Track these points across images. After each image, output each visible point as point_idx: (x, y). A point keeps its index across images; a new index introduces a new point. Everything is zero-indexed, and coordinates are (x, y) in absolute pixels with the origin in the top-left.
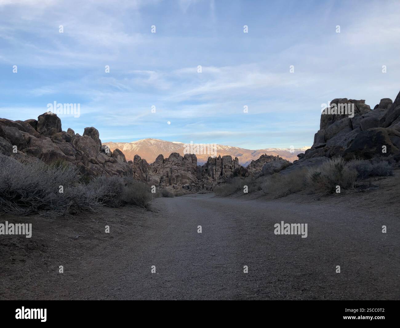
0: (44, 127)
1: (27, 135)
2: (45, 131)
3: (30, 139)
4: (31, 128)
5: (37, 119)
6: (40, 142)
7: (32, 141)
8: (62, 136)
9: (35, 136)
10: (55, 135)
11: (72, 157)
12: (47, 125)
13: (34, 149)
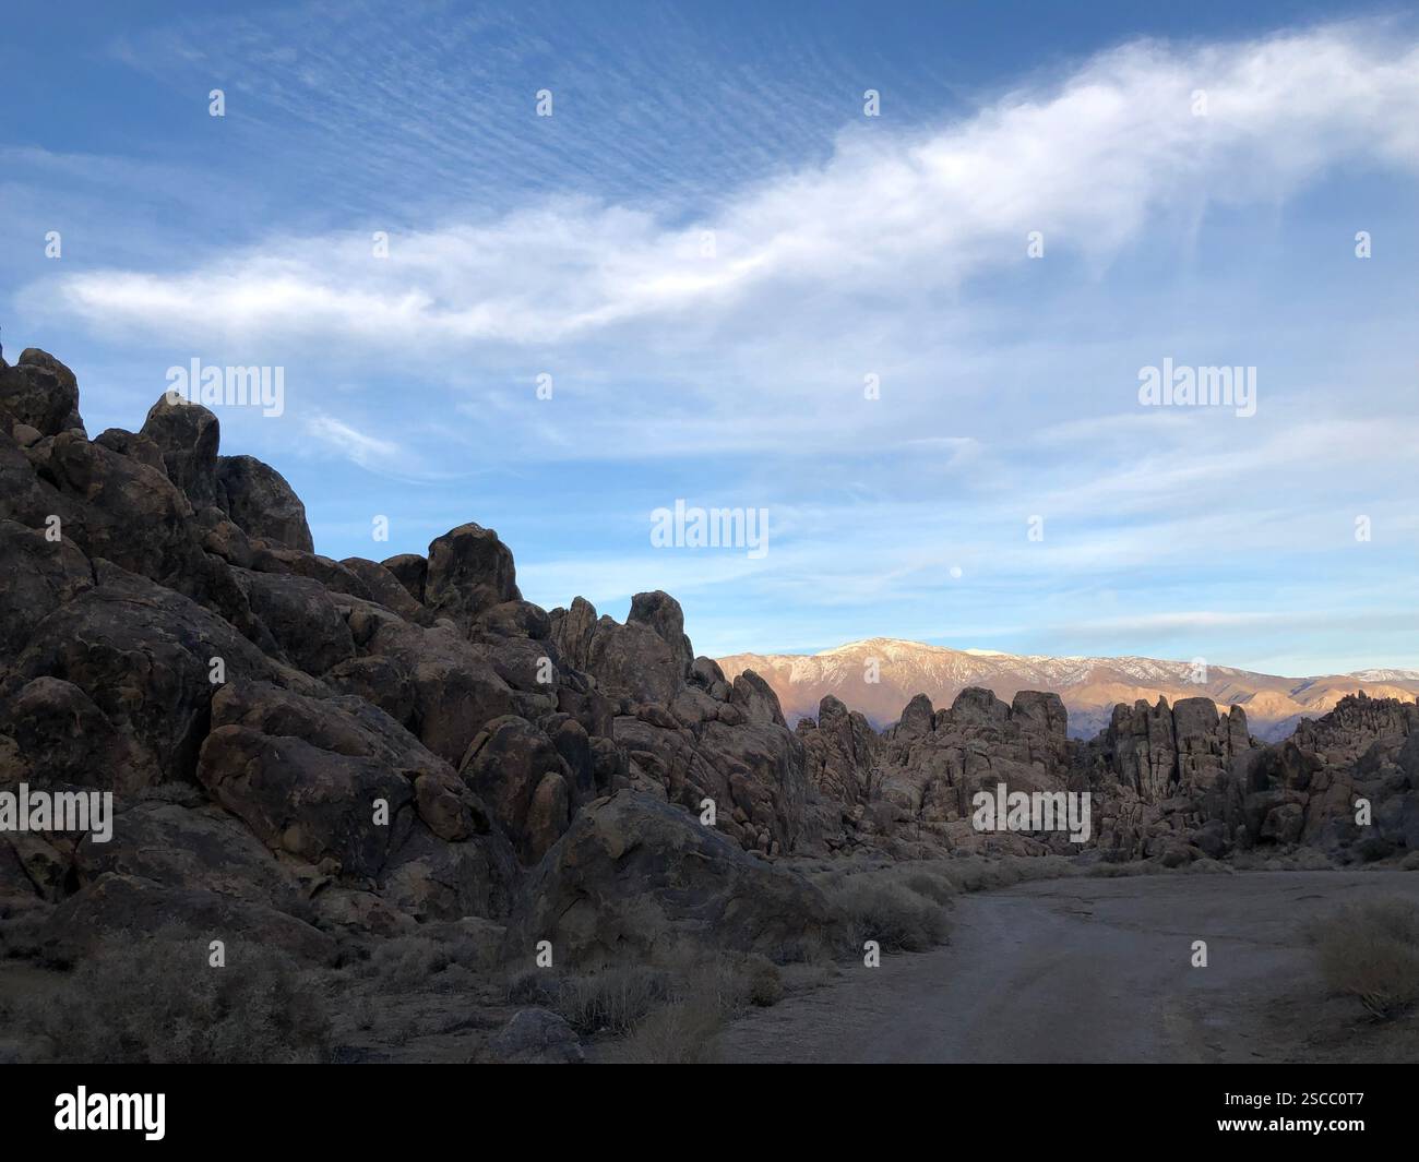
0: (451, 581)
1: (362, 610)
2: (452, 599)
3: (374, 623)
4: (393, 586)
5: (425, 555)
6: (412, 637)
7: (382, 635)
8: (515, 617)
9: (405, 615)
10: (490, 613)
11: (539, 699)
12: (461, 573)
13: (376, 664)
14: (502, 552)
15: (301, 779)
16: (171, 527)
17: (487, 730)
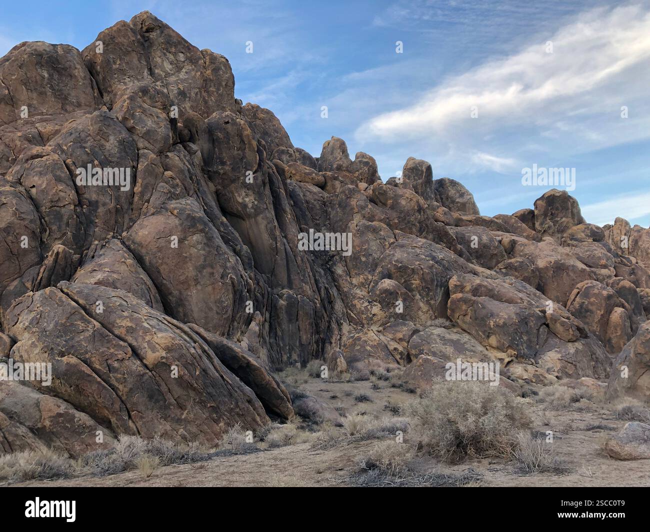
0: (547, 218)
1: (507, 238)
2: (549, 227)
3: (513, 243)
4: (519, 225)
5: (533, 208)
6: (532, 247)
7: (518, 248)
8: (583, 232)
9: (527, 237)
10: (570, 231)
11: (604, 271)
12: (552, 214)
13: (517, 261)
14: (571, 200)
15: (492, 315)
16: (420, 213)
17: (578, 288)
